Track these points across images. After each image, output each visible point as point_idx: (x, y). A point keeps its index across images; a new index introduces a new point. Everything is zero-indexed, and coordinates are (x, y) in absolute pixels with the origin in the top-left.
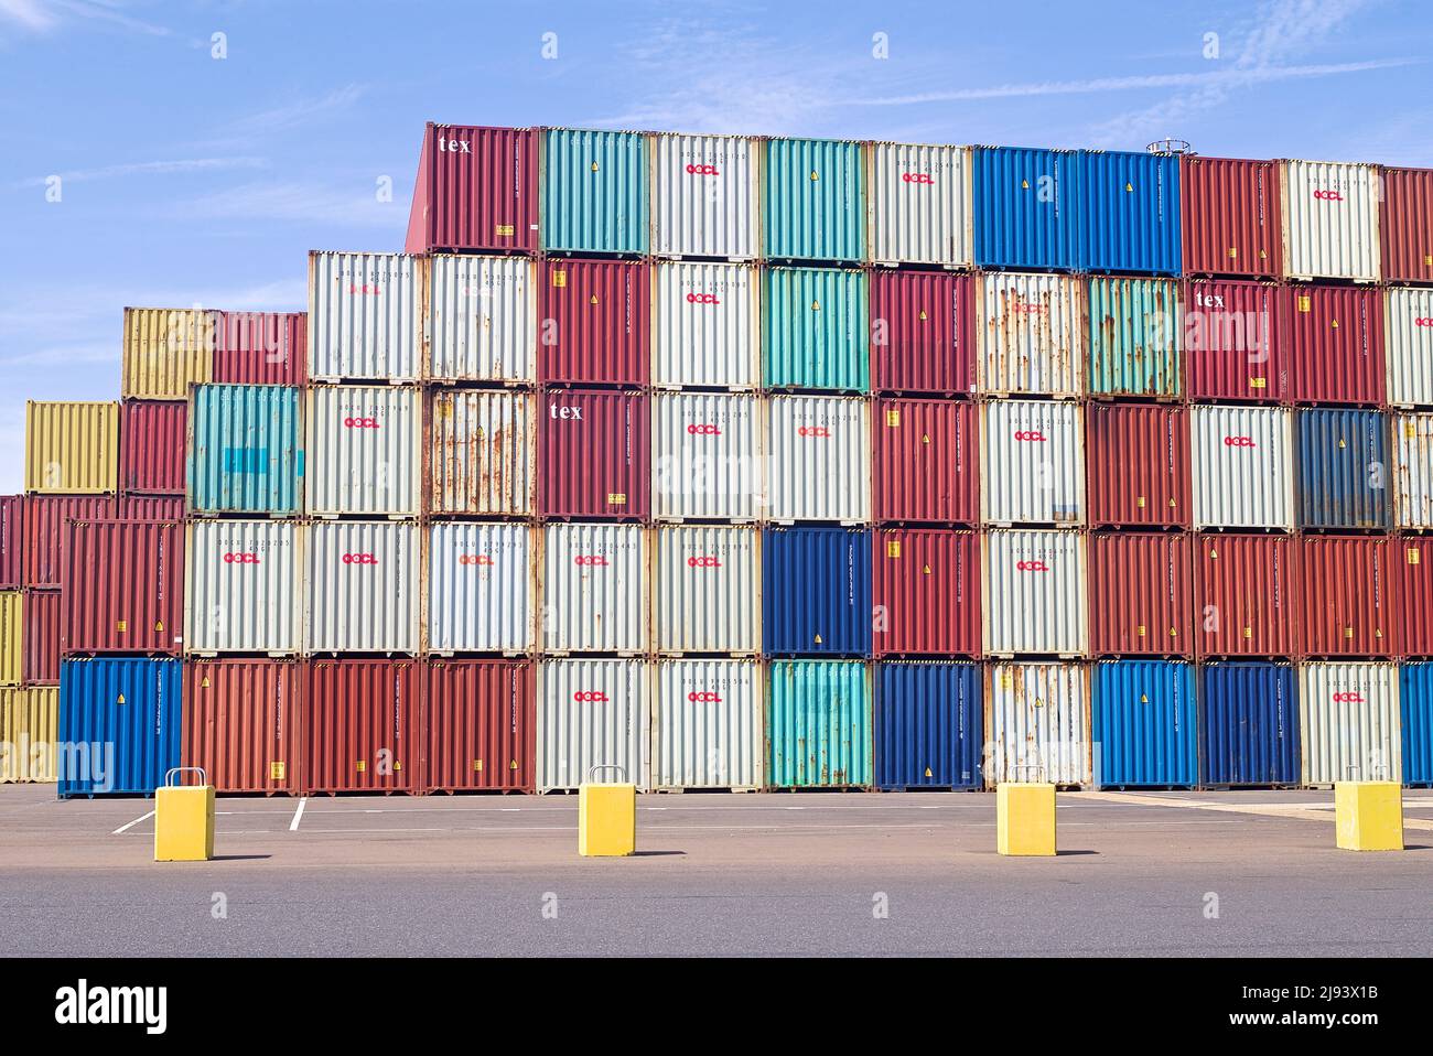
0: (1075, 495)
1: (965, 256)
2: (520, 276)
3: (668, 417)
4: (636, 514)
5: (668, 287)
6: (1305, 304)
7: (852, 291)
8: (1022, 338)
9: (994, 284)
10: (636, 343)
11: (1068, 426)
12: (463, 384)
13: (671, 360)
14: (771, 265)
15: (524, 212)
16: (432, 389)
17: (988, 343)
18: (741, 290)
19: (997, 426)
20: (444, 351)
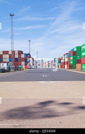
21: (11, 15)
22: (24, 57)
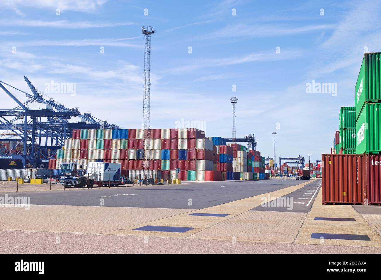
0: (119, 156)
1: (111, 138)
2: (79, 141)
3: (89, 151)
4: (86, 159)
5: (89, 142)
6: (138, 141)
7: (103, 141)
8: (115, 144)
9: (113, 140)
10: (87, 146)
11: (119, 152)
12: (75, 149)
13: (89, 147)
14: (96, 139)
15: (79, 136)
16: (73, 149)
17: (113, 145)
18: (95, 141)
19: (113, 151)
20: (74, 147)
21: (146, 33)
22: (203, 148)
